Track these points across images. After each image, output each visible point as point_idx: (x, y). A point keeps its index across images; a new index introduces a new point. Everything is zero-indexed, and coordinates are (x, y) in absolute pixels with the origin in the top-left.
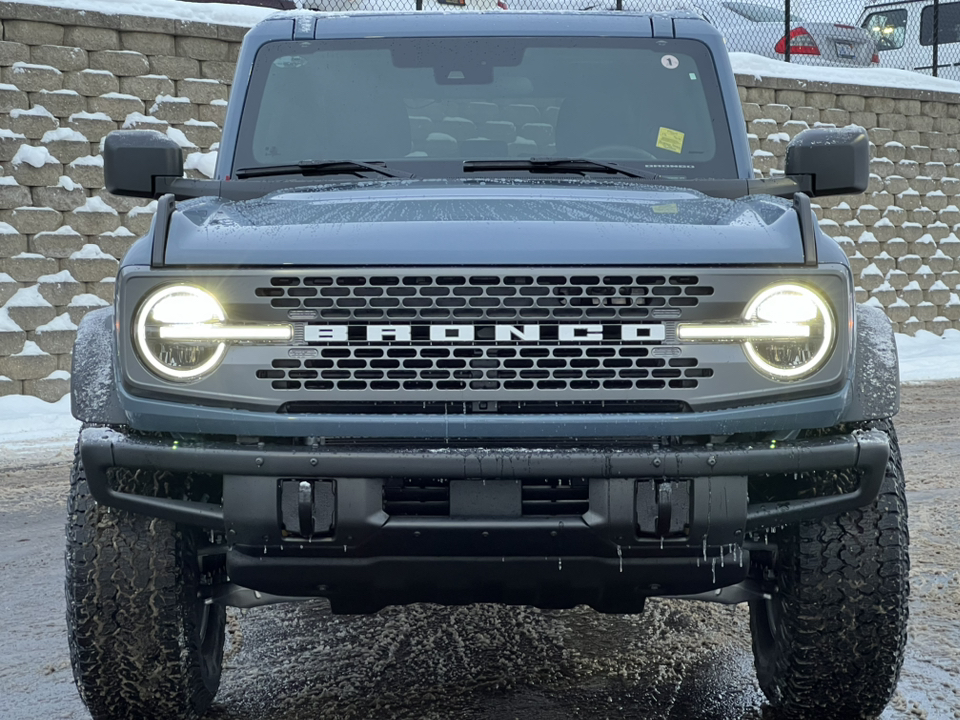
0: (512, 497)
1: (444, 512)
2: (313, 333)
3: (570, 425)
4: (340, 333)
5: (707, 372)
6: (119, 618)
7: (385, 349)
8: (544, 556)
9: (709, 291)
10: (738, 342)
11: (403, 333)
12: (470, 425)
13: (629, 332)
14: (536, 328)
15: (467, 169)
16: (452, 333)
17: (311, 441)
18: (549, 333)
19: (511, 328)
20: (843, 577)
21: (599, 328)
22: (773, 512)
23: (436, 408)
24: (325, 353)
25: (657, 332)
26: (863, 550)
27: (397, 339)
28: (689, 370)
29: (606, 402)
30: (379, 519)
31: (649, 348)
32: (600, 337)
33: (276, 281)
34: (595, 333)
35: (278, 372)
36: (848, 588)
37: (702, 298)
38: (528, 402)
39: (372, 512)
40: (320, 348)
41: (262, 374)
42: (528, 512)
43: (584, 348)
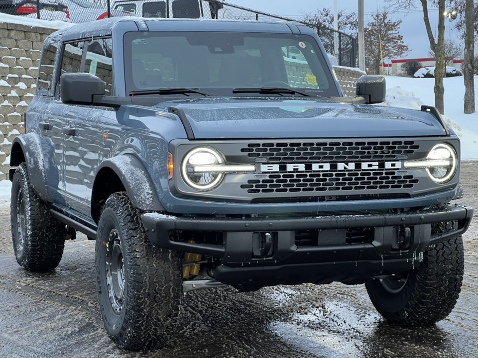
0: (343, 236)
1: (315, 244)
2: (264, 168)
3: (366, 205)
4: (276, 168)
5: (416, 181)
6: (156, 299)
7: (295, 174)
8: (350, 260)
9: (417, 147)
10: (423, 168)
11: (302, 167)
12: (328, 206)
13: (388, 165)
14: (353, 164)
15: (234, 92)
16: (321, 167)
17: (253, 216)
18: (358, 166)
19: (343, 164)
20: (444, 264)
21: (377, 163)
22: (437, 238)
23: (315, 199)
24: (270, 176)
25: (398, 165)
26: (451, 253)
27: (299, 170)
28: (411, 180)
29: (379, 194)
30: (294, 248)
31: (396, 171)
32: (377, 167)
33: (249, 145)
34: (375, 165)
35: (251, 186)
36: (446, 268)
37: (415, 150)
38: (349, 195)
39: (291, 245)
40: (268, 175)
41: (242, 187)
42: (349, 242)
43: (372, 172)
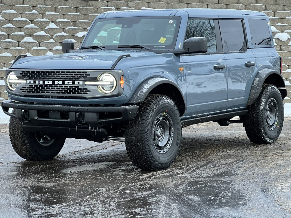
0: (59, 115)
1: (48, 118)
2: (28, 82)
3: (67, 101)
4: (32, 82)
5: (89, 91)
7: (38, 85)
9: (89, 75)
10: (96, 85)
11: (41, 82)
12: (51, 100)
13: (76, 83)
14: (62, 81)
18: (63, 83)
19: (57, 82)
21: (71, 82)
23: (46, 97)
24: (30, 86)
25: (81, 83)
27: (40, 83)
28: (86, 91)
29: (73, 97)
30: (36, 118)
31: (79, 86)
32: (71, 84)
33: (23, 72)
35: (23, 89)
37: (88, 76)
38: (60, 96)
39: (35, 117)
40: (29, 85)
41: (21, 89)
42: (62, 118)
43: (69, 86)
